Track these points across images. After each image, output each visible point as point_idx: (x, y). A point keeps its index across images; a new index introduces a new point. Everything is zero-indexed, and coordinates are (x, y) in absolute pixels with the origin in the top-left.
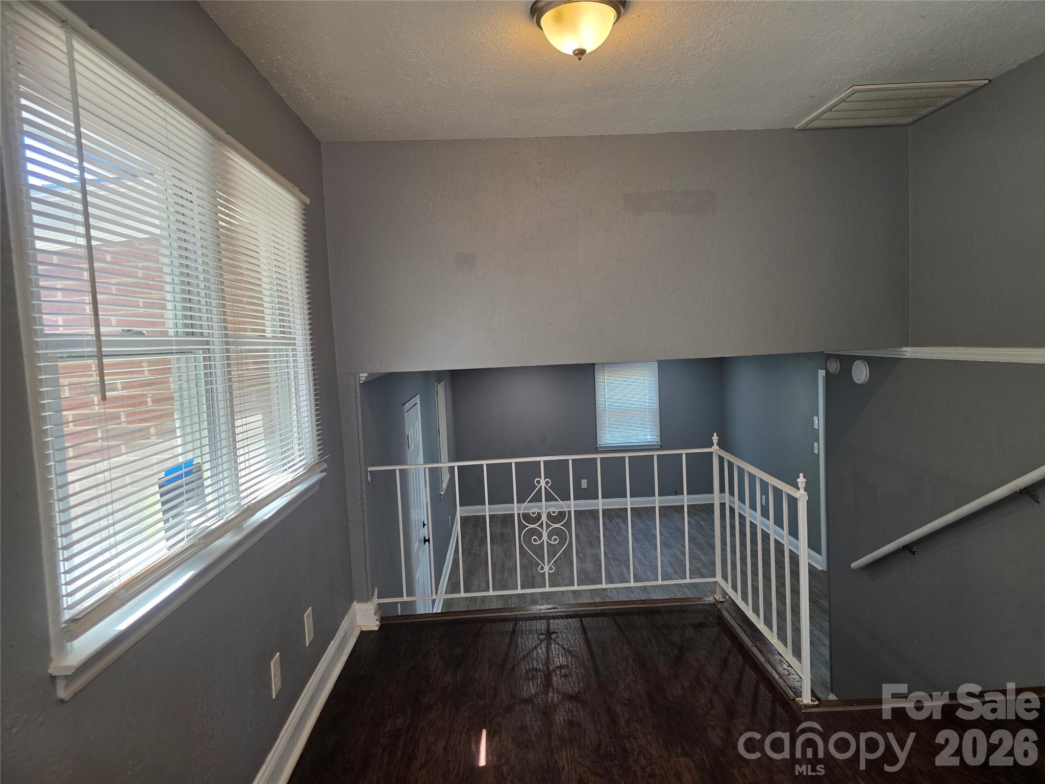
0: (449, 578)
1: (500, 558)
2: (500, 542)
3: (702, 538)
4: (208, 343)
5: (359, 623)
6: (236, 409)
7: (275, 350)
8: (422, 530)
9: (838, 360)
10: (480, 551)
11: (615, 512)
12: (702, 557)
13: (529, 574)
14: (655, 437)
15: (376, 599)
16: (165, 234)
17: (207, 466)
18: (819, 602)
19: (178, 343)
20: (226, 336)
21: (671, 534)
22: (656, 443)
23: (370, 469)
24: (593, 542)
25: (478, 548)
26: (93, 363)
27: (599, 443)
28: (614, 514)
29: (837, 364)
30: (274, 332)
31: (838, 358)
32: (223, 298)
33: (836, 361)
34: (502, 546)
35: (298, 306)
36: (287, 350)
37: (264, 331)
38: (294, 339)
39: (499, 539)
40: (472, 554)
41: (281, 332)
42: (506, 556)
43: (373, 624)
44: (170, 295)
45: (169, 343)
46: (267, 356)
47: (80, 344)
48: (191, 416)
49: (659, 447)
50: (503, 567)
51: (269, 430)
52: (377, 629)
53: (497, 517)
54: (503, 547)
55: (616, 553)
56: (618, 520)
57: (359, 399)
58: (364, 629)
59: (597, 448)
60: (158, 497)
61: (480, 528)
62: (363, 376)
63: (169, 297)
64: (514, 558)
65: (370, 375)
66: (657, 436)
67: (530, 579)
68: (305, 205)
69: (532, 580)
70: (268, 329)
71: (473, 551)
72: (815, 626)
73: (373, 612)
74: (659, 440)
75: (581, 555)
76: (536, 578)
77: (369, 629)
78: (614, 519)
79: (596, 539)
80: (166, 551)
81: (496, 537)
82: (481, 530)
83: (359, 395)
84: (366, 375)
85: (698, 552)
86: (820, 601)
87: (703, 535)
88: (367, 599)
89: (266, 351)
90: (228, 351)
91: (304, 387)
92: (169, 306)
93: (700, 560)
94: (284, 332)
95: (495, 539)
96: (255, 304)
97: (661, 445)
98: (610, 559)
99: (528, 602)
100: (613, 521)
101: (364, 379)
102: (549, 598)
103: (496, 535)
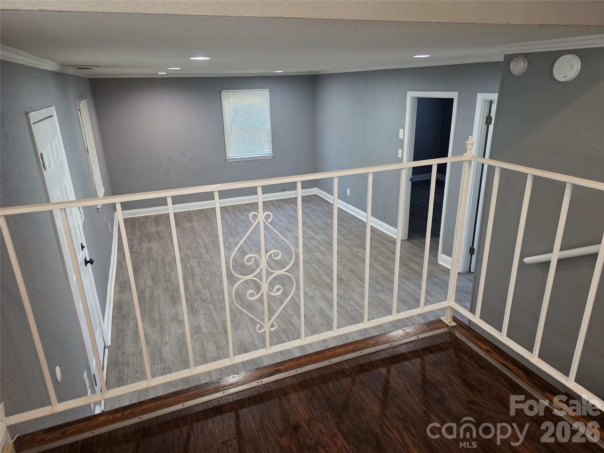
0: (116, 278)
1: (159, 254)
2: (156, 239)
3: (310, 222)
8: (81, 253)
9: (526, 59)
10: (141, 249)
11: (243, 207)
12: (316, 237)
13: (188, 266)
14: (269, 150)
18: (408, 265)
21: (288, 220)
22: (269, 155)
24: (233, 232)
25: (138, 247)
27: (228, 156)
28: (242, 209)
29: (525, 63)
31: (525, 57)
33: (524, 60)
34: (159, 243)
39: (156, 236)
40: (134, 253)
42: (164, 251)
49: (272, 158)
50: (164, 262)
53: (151, 218)
54: (161, 244)
55: (253, 240)
56: (247, 213)
59: (226, 160)
61: (137, 228)
64: (172, 253)
66: (270, 150)
67: (190, 271)
69: (192, 272)
71: (135, 250)
72: (415, 286)
74: (271, 152)
75: (227, 244)
76: (195, 269)
78: (243, 212)
79: (235, 230)
81: (152, 235)
82: (139, 230)
85: (311, 233)
86: (408, 263)
87: (311, 220)
93: (316, 239)
95: (152, 237)
97: (273, 156)
98: (251, 246)
99: (193, 293)
100: (243, 214)
102: (210, 287)
103: (152, 233)
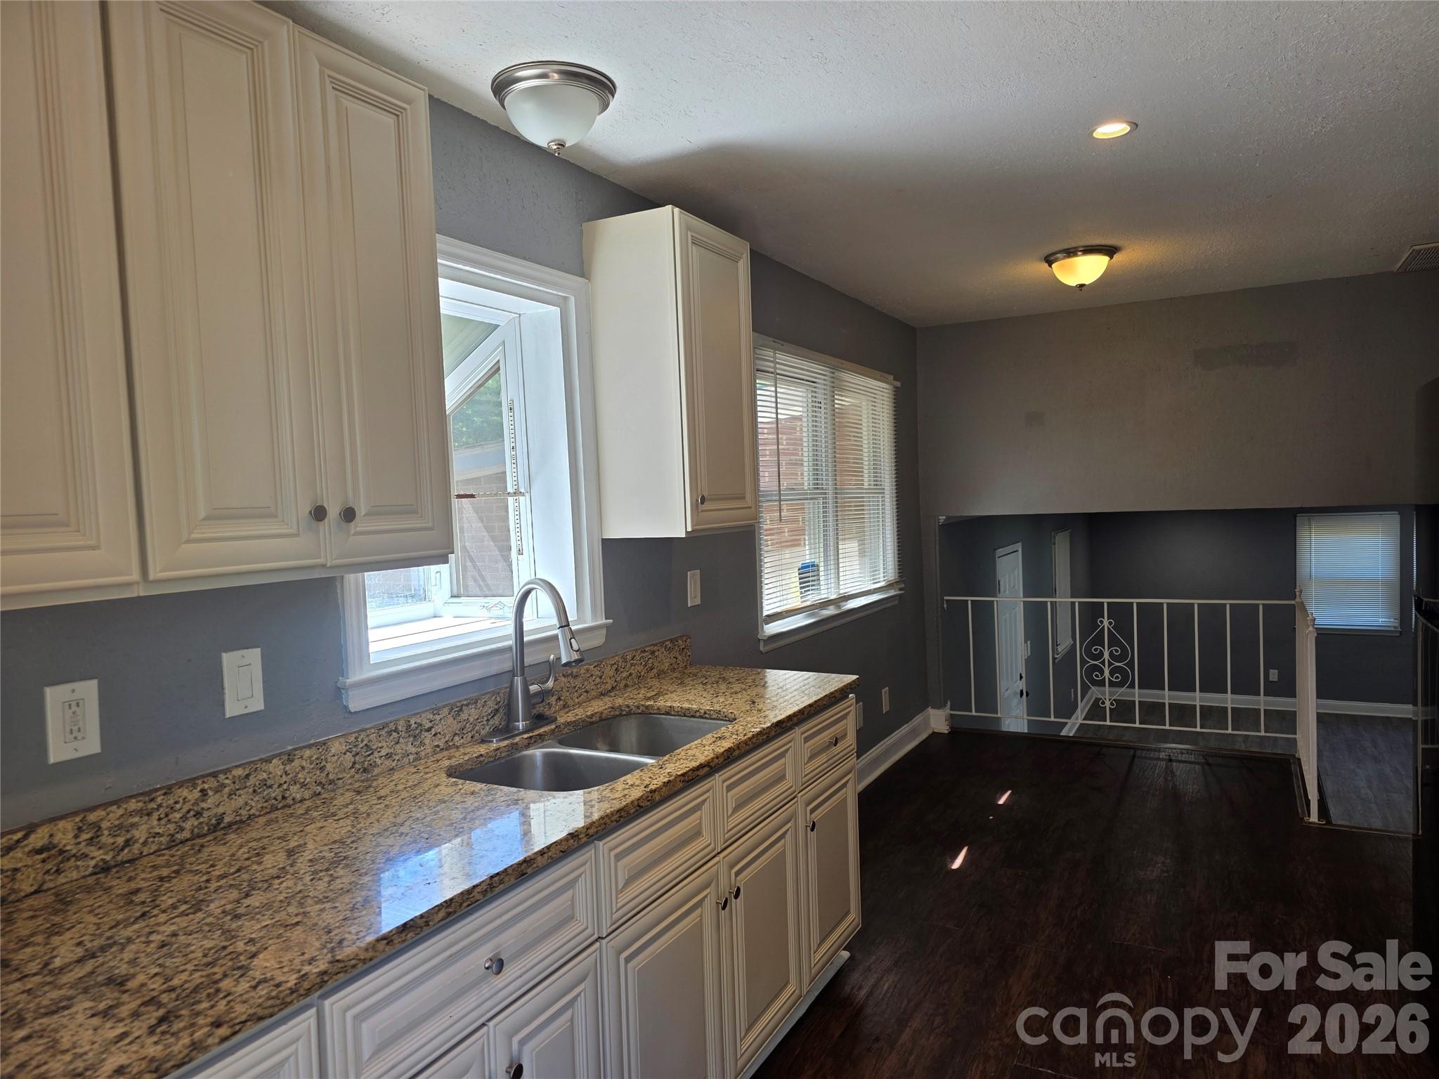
4: (825, 494)
5: (932, 726)
6: (840, 537)
7: (869, 497)
8: (1018, 681)
14: (1392, 620)
15: (948, 710)
16: (805, 415)
17: (822, 564)
19: (811, 494)
20: (836, 489)
22: (1393, 629)
23: (946, 598)
26: (777, 503)
30: (869, 485)
32: (835, 462)
35: (887, 464)
36: (878, 497)
37: (863, 485)
38: (884, 489)
41: (874, 485)
43: (943, 728)
44: (807, 468)
45: (806, 494)
46: (863, 502)
47: (772, 495)
48: (815, 539)
51: (862, 553)
52: (946, 732)
57: (937, 538)
58: (936, 731)
60: (798, 579)
62: (942, 518)
63: (806, 459)
65: (948, 518)
66: (1395, 619)
68: (895, 387)
70: (866, 484)
73: (944, 719)
74: (1397, 624)
77: (941, 732)
80: (799, 603)
83: (937, 534)
84: (944, 517)
88: (939, 706)
89: (863, 497)
90: (836, 498)
91: (889, 524)
92: (805, 464)
94: (877, 485)
96: (857, 463)
97: (1401, 632)
101: (943, 521)
